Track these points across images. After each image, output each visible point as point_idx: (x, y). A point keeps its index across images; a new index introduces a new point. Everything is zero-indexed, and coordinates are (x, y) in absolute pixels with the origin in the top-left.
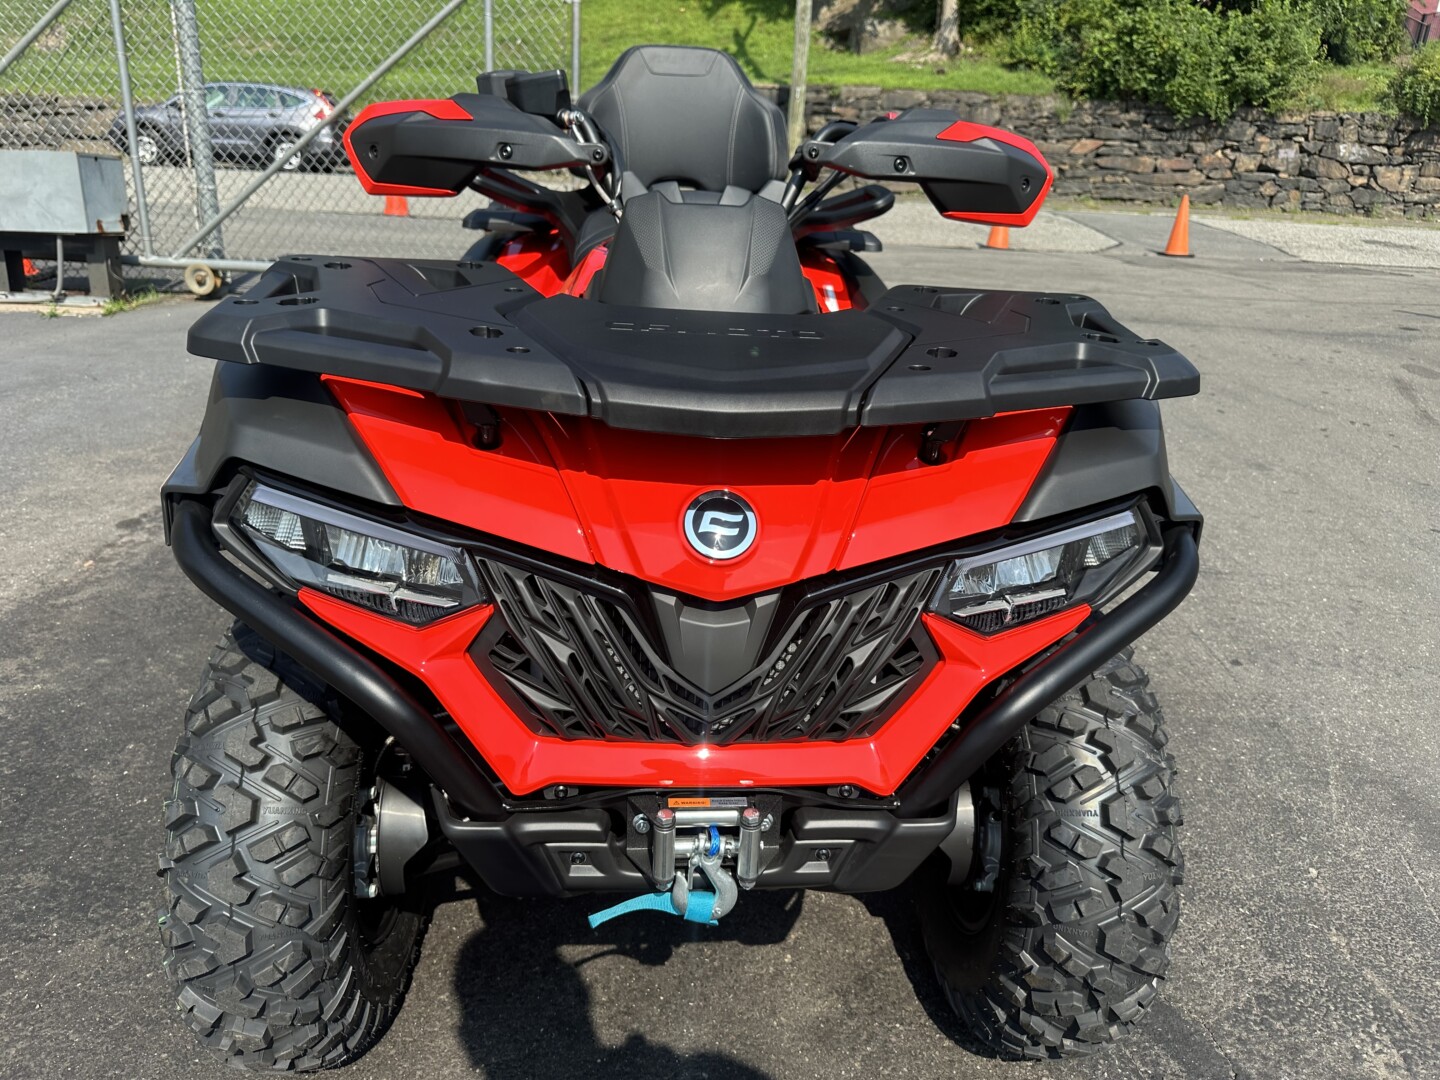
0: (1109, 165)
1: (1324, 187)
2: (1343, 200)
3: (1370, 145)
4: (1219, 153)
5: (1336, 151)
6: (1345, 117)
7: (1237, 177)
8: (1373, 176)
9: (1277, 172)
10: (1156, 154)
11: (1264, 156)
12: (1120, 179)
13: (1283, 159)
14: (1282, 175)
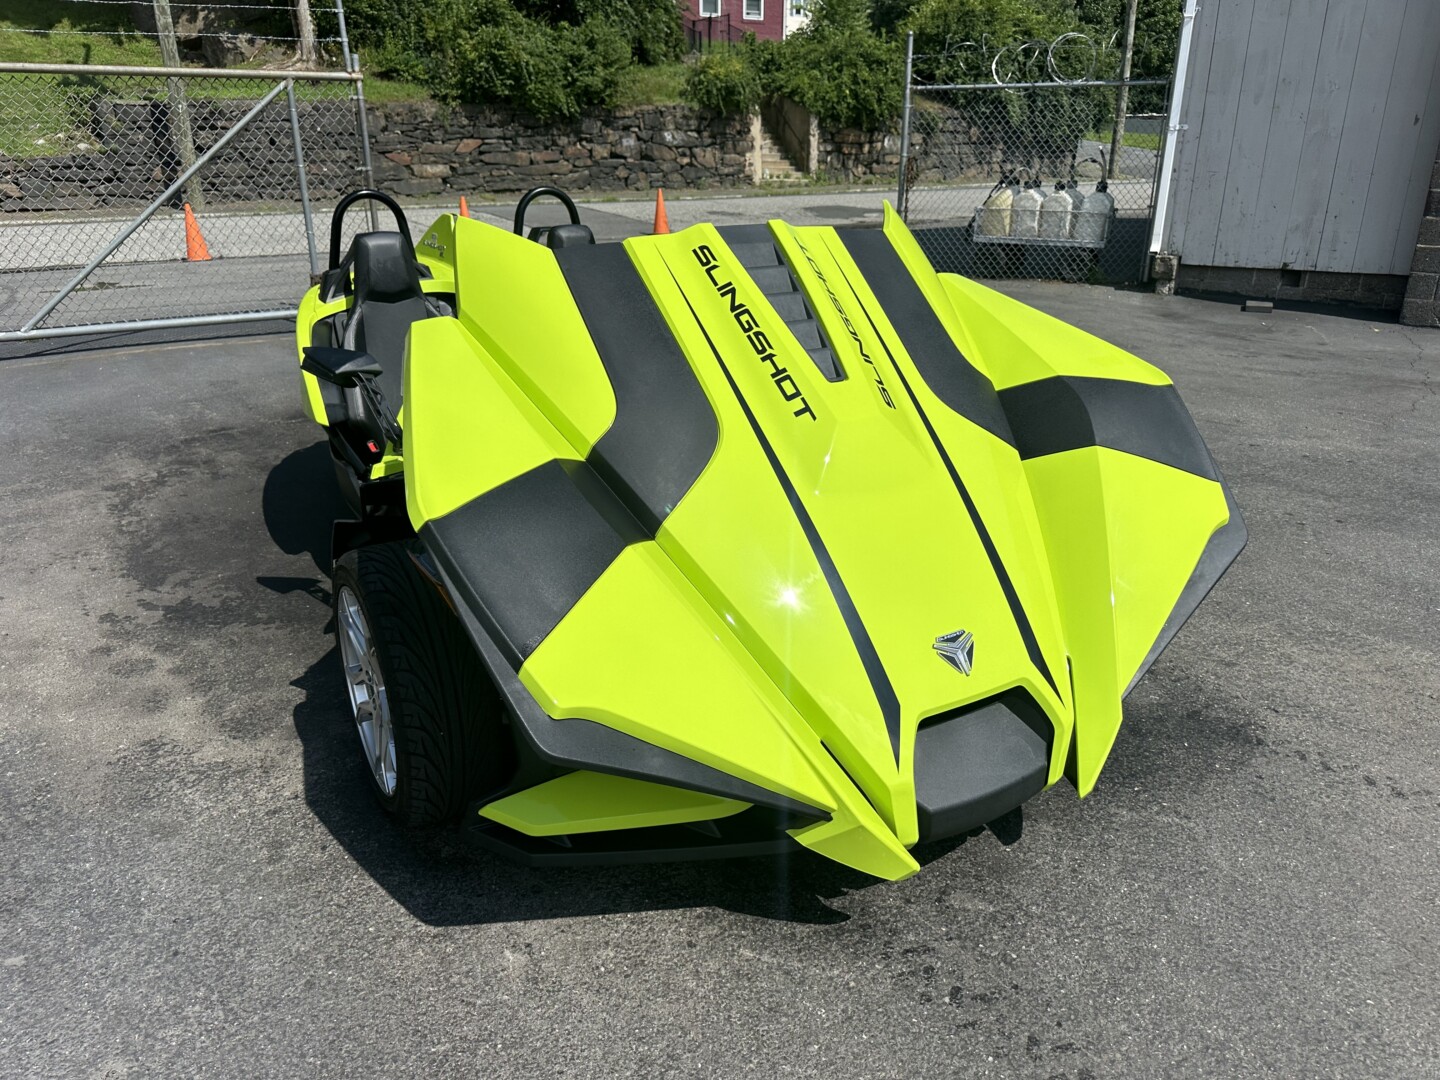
0: (492, 161)
1: (661, 167)
2: (676, 177)
3: (686, 131)
4: (579, 146)
5: (664, 138)
6: (663, 109)
7: (596, 163)
8: (693, 156)
9: (625, 158)
10: (529, 149)
11: (613, 145)
12: (505, 173)
13: (626, 147)
14: (630, 160)
